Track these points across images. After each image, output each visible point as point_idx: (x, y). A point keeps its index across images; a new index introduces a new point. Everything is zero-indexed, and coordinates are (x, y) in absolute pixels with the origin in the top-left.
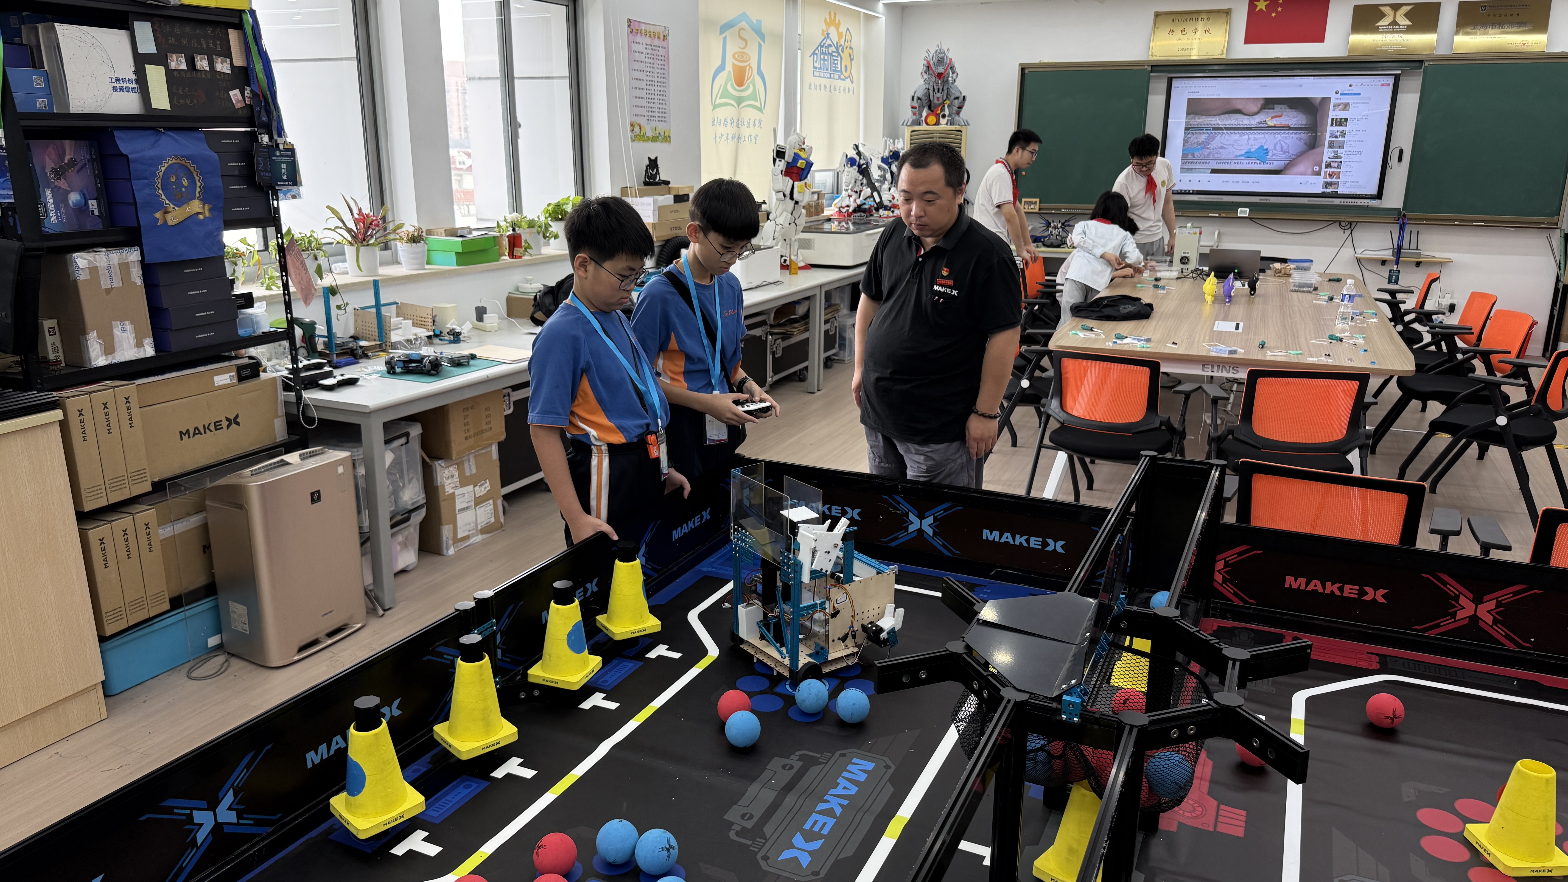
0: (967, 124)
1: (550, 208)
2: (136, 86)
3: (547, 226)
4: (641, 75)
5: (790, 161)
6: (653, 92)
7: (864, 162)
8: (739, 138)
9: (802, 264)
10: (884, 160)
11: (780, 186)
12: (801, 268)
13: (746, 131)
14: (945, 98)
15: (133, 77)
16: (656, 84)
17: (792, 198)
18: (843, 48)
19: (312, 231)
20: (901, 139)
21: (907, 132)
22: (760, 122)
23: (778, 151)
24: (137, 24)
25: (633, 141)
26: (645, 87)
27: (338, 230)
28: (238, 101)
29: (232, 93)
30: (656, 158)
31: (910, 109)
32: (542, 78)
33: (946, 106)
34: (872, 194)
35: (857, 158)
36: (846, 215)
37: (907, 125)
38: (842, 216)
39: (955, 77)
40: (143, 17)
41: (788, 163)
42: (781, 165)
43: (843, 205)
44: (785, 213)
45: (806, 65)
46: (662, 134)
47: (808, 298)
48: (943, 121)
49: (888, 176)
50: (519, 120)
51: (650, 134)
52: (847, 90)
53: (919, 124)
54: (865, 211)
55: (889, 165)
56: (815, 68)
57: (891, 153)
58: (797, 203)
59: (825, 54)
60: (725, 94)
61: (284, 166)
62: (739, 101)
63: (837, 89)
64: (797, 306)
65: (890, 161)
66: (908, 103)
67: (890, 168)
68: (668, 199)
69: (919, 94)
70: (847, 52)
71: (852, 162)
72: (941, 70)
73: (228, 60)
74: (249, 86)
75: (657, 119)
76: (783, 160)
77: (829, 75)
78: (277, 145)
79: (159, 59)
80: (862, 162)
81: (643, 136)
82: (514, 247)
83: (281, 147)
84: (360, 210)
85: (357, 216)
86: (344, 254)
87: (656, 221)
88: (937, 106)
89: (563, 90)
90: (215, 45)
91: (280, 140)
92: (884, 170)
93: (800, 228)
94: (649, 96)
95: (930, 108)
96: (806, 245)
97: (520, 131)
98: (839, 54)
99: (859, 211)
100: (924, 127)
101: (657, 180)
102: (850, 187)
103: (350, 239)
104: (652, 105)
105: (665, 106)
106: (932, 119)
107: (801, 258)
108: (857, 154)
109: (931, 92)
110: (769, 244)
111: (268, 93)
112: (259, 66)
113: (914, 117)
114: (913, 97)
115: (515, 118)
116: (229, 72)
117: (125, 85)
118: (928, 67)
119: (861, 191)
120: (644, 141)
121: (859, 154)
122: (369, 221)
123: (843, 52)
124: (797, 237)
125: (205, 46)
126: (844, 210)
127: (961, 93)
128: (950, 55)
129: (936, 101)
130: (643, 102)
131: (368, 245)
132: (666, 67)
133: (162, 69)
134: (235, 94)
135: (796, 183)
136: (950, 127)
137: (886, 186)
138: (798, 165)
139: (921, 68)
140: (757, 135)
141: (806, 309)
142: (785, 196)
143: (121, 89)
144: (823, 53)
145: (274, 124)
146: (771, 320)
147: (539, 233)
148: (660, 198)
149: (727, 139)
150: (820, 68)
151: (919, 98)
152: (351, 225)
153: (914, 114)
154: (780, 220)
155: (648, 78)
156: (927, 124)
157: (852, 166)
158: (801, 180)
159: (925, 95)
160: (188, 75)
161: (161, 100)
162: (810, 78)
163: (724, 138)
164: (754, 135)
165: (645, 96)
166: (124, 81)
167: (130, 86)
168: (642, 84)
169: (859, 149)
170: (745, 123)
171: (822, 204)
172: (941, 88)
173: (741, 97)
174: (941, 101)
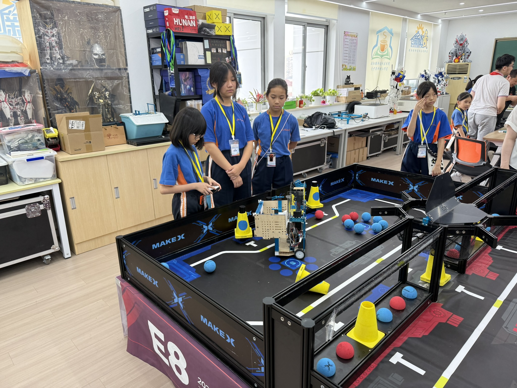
0: (471, 62)
1: (313, 92)
2: (204, 57)
3: (311, 98)
4: (347, 49)
5: (397, 75)
6: (351, 54)
8: (381, 69)
9: (399, 111)
10: (436, 75)
11: (392, 84)
12: (398, 112)
13: (383, 66)
14: (463, 52)
15: (203, 55)
16: (352, 52)
17: (396, 88)
18: (424, 37)
19: (245, 99)
20: (444, 68)
21: (446, 65)
22: (389, 63)
23: (393, 72)
24: (205, 41)
25: (342, 70)
26: (348, 53)
27: (252, 98)
28: (228, 61)
29: (226, 58)
30: (350, 76)
31: (448, 57)
32: (316, 52)
33: (463, 55)
35: (425, 75)
37: (446, 63)
39: (467, 45)
40: (206, 39)
42: (394, 77)
44: (393, 93)
45: (408, 43)
46: (353, 68)
47: (399, 122)
48: (461, 61)
49: (437, 81)
50: (306, 65)
51: (348, 68)
52: (424, 51)
53: (452, 62)
55: (438, 77)
56: (412, 44)
57: (439, 73)
58: (398, 90)
59: (417, 39)
60: (377, 54)
61: (238, 79)
62: (382, 56)
63: (421, 51)
64: (394, 125)
65: (438, 75)
66: (448, 55)
68: (353, 89)
69: (452, 52)
70: (425, 38)
72: (462, 42)
73: (226, 49)
74: (231, 56)
75: (351, 63)
76: (394, 75)
77: (417, 46)
79: (209, 50)
80: (427, 76)
82: (301, 104)
83: (238, 73)
84: (258, 93)
85: (257, 95)
86: (253, 106)
87: (347, 96)
88: (459, 56)
89: (322, 55)
90: (223, 45)
91: (237, 71)
92: (435, 79)
93: (399, 98)
94: (349, 56)
95: (456, 56)
96: (401, 104)
97: (307, 68)
98: (422, 39)
100: (453, 63)
101: (349, 83)
103: (255, 102)
104: (350, 59)
105: (355, 59)
106: (457, 60)
107: (399, 109)
108: (425, 73)
109: (457, 50)
110: (387, 104)
111: (235, 58)
112: (233, 51)
114: (450, 53)
115: (306, 64)
116: (226, 53)
118: (457, 41)
120: (346, 70)
121: (426, 73)
122: (260, 96)
123: (424, 38)
124: (398, 101)
125: (221, 46)
127: (469, 50)
128: (466, 37)
129: (459, 54)
130: (347, 58)
131: (259, 103)
132: (356, 46)
133: (210, 52)
134: (227, 59)
135: (398, 83)
136: (463, 63)
138: (400, 77)
139: (454, 42)
140: (387, 68)
141: (398, 126)
142: (394, 87)
143: (200, 58)
144: (416, 39)
145: (236, 67)
146: (384, 128)
147: (308, 100)
148: (349, 89)
150: (414, 44)
151: (452, 53)
152: (255, 97)
153: (450, 59)
154: (391, 96)
155: (349, 50)
156: (455, 62)
157: (422, 77)
158: (400, 82)
159: (455, 52)
160: (216, 54)
161: (209, 61)
162: (409, 47)
163: (375, 69)
164: (386, 68)
165: (348, 56)
166: (201, 56)
167: (202, 57)
168: (347, 52)
169: (426, 71)
170: (383, 64)
171: (410, 91)
172: (461, 49)
173: (382, 55)
174: (461, 54)
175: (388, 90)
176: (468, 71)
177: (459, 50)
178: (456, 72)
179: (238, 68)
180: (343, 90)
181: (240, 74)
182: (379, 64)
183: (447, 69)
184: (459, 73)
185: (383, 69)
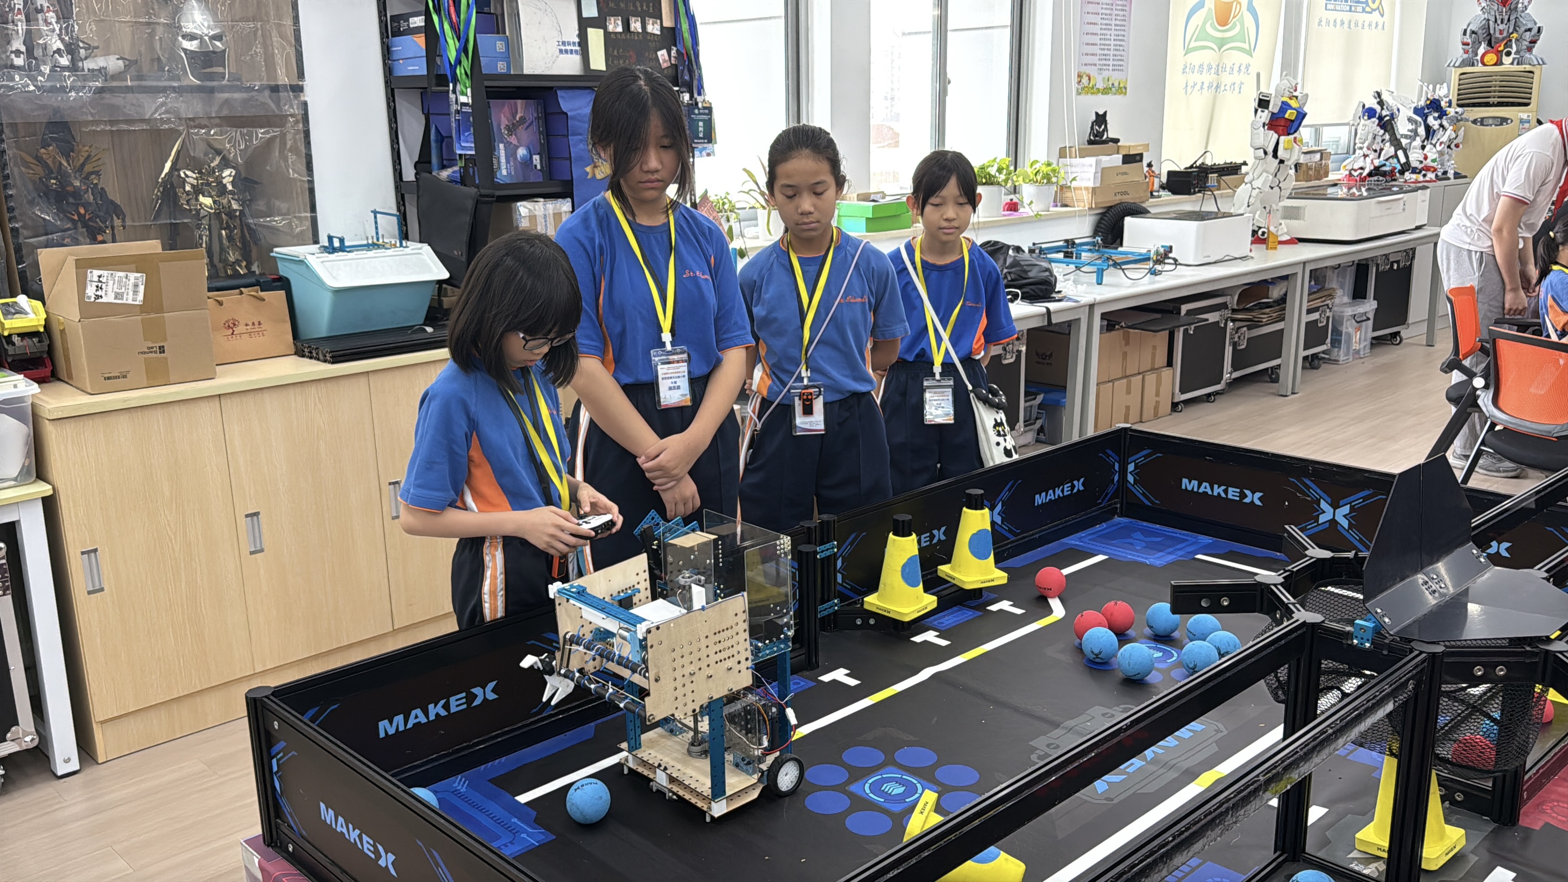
0: (1542, 63)
2: (578, 48)
4: (1097, 19)
5: (1276, 111)
6: (1108, 37)
7: (1388, 113)
8: (1217, 87)
9: (1286, 238)
10: (1417, 111)
11: (1260, 142)
12: (1282, 243)
13: (1227, 79)
14: (1511, 31)
15: (577, 40)
16: (1113, 27)
17: (1275, 155)
19: (728, 193)
20: (1445, 85)
21: (1454, 76)
22: (1246, 67)
23: (1260, 100)
25: (1079, 94)
26: (1099, 32)
28: (665, 61)
29: (659, 53)
30: (1105, 113)
31: (1461, 46)
32: (982, 28)
33: (1514, 40)
34: (1396, 152)
35: (1378, 108)
36: (1358, 179)
37: (1454, 66)
38: (1352, 180)
39: (1526, 3)
41: (1273, 114)
42: (1264, 116)
43: (1356, 167)
44: (1265, 174)
46: (1116, 84)
47: (1285, 278)
48: (1507, 60)
49: (1422, 131)
50: (949, 76)
51: (1100, 85)
52: (1374, 26)
53: (1473, 65)
54: (1384, 174)
55: (1425, 117)
57: (1428, 102)
58: (1282, 162)
60: (1203, 36)
61: (701, 124)
62: (1221, 43)
63: (1360, 25)
64: (1269, 286)
65: (1426, 111)
66: (1458, 38)
67: (1425, 121)
68: (1117, 159)
69: (1473, 27)
71: (1370, 113)
73: (659, 21)
74: (676, 46)
75: (1111, 68)
76: (1266, 111)
77: (1348, 8)
78: (697, 104)
79: (599, 23)
80: (1384, 113)
81: (1093, 88)
83: (700, 105)
86: (756, 219)
87: (1098, 185)
88: (1499, 41)
89: (1004, 39)
90: (648, 7)
91: (699, 98)
92: (1416, 122)
93: (1286, 193)
94: (1103, 42)
95: (1490, 44)
96: (1292, 214)
97: (950, 88)
99: (1376, 175)
101: (1105, 137)
102: (1366, 145)
103: (764, 204)
104: (1106, 52)
105: (1122, 53)
106: (1491, 58)
107: (1285, 231)
108: (1379, 103)
109: (1491, 23)
110: (1241, 212)
111: (692, 52)
112: (685, 27)
113: (1466, 56)
114: (1465, 31)
115: (946, 75)
116: (658, 33)
117: (569, 48)
119: (1382, 150)
120: (1092, 93)
121: (1381, 103)
124: (1282, 204)
125: (639, 9)
126: (1355, 174)
127: (1535, 23)
129: (1498, 35)
130: (1096, 50)
132: (1127, 8)
133: (601, 32)
134: (662, 54)
135: (1282, 138)
136: (1516, 67)
137: (1418, 142)
138: (1287, 116)
140: (1241, 83)
141: (1283, 291)
142: (1266, 153)
143: (566, 51)
145: (695, 83)
146: (1232, 301)
148: (1105, 158)
149: (1202, 88)
151: (1473, 32)
153: (1466, 52)
154: (1258, 183)
155: (1104, 22)
156: (1484, 64)
157: (1369, 118)
158: (1289, 134)
159: (1483, 28)
160: (623, 35)
161: (598, 62)
162: (1320, 12)
163: (1198, 87)
164: (1238, 83)
165: (1099, 42)
166: (569, 44)
167: (574, 48)
168: (1096, 29)
169: (1383, 97)
170: (1228, 69)
171: (1327, 166)
172: (1506, 18)
173: (1223, 39)
174: (1505, 34)
175: (1245, 164)
176: (1534, 96)
177: (1499, 22)
178: (1491, 100)
179: (702, 87)
180: (1083, 166)
181: (710, 109)
182: (1213, 71)
183: (1457, 87)
184: (1500, 104)
185: (1228, 88)
